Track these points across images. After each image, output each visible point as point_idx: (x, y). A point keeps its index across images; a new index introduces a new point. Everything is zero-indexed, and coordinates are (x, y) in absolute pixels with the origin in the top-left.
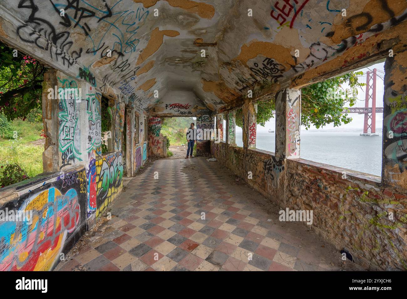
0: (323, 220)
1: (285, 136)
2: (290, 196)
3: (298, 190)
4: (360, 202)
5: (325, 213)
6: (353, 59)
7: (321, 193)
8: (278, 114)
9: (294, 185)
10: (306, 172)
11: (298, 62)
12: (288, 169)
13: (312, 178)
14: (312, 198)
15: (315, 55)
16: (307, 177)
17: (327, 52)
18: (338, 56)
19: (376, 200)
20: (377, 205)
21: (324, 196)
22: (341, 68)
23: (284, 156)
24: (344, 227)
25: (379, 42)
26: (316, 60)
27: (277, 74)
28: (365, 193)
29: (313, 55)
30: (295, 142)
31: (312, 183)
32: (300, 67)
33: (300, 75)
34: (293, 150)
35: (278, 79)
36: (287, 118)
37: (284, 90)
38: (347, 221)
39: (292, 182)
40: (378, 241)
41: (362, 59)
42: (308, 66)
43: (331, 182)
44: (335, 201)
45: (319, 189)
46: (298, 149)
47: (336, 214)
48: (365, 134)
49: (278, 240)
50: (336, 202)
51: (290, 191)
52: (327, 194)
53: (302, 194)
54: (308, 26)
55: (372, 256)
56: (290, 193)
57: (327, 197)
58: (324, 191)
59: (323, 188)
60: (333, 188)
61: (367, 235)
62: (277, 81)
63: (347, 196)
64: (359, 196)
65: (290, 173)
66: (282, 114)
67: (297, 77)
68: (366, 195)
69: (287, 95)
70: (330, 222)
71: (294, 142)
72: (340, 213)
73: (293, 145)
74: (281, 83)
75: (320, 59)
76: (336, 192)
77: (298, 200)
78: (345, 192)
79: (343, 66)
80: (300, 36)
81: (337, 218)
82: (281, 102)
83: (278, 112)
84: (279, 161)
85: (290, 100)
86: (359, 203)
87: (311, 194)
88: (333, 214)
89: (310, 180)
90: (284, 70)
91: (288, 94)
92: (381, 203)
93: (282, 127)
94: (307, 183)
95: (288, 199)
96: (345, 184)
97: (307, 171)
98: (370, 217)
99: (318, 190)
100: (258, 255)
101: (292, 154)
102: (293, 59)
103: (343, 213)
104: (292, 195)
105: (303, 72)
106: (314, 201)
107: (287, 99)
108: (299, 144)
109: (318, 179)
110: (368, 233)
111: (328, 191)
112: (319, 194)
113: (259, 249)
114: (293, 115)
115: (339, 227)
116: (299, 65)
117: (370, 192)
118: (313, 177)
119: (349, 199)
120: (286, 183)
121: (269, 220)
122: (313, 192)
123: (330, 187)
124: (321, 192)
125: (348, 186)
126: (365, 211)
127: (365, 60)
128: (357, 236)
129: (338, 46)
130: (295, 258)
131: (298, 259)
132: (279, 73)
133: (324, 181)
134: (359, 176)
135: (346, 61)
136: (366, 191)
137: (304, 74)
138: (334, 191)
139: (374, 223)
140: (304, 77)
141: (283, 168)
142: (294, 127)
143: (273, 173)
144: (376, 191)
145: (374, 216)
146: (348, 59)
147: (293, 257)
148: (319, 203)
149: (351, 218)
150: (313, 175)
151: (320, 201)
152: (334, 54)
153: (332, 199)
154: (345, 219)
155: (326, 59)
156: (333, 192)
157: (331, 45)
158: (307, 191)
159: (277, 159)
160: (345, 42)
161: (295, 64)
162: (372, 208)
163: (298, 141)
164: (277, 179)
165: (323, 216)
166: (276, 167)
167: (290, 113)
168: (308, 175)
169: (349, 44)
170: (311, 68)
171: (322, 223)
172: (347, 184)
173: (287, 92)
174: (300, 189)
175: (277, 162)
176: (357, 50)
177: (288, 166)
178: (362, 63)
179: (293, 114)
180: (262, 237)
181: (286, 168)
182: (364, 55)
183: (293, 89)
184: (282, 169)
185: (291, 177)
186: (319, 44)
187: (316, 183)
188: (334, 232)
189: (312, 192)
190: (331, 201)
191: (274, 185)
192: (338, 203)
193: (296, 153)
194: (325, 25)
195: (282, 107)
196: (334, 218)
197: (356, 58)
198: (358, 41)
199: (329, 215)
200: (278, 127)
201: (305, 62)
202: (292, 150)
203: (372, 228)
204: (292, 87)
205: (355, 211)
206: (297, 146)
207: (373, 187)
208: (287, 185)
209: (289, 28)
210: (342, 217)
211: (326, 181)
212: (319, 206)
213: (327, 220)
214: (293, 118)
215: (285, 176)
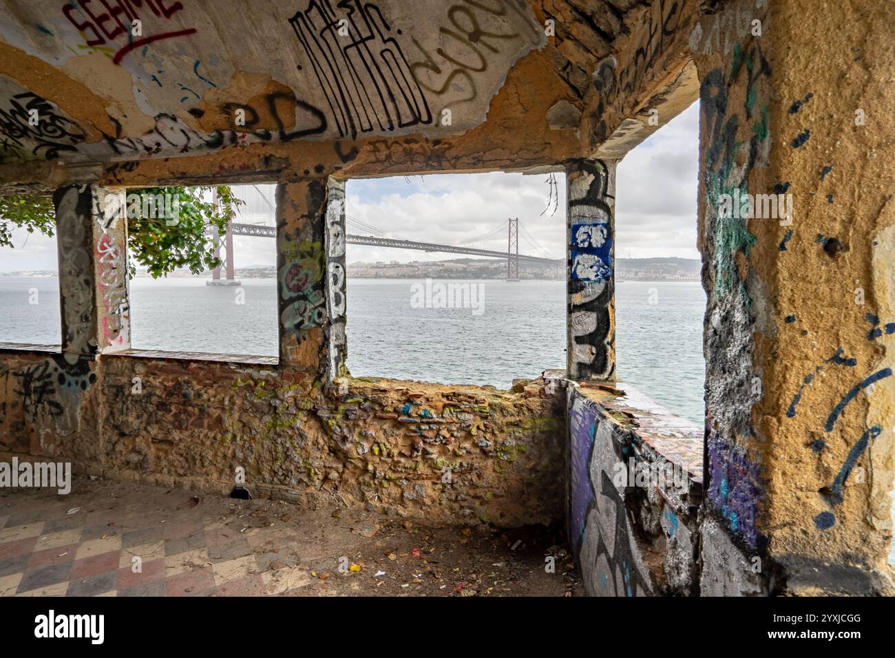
0: (196, 457)
1: (94, 299)
2: (115, 439)
3: (138, 417)
4: (255, 401)
5: (200, 442)
6: (233, 166)
7: (190, 409)
8: (68, 245)
9: (127, 409)
10: (154, 374)
11: (123, 134)
12: (107, 379)
13: (170, 384)
14: (173, 423)
15: (165, 136)
16: (158, 384)
17: (189, 139)
18: (208, 154)
19: (274, 390)
20: (276, 397)
21: (197, 411)
22: (214, 176)
23: (94, 350)
24: (234, 451)
25: (267, 155)
26: (165, 145)
27: (58, 141)
28: (259, 385)
29: (160, 134)
30: (119, 313)
31: (170, 394)
32: (127, 146)
33: (128, 163)
34: (115, 331)
35: (60, 153)
36: (96, 257)
37: (85, 186)
38: (238, 439)
39: (120, 405)
40: (280, 449)
41: (245, 172)
42: (148, 149)
43: (208, 382)
44: (215, 413)
45: (185, 402)
46: (126, 329)
47: (219, 436)
48: (217, 281)
49: (115, 534)
50: (219, 415)
51: (116, 427)
52: (203, 405)
53: (148, 423)
54: (155, 79)
55: (273, 474)
56: (117, 431)
57: (202, 411)
58: (195, 402)
59: (194, 396)
60: (211, 392)
61: (266, 446)
62: (56, 156)
63: (235, 398)
64: (253, 391)
65: (114, 386)
66: (80, 246)
67: (121, 165)
68: (261, 387)
69: (94, 202)
70: (209, 455)
71: (117, 312)
72: (227, 431)
73: (114, 321)
74: (69, 165)
75: (173, 145)
76: (218, 397)
77: (138, 440)
78: (232, 392)
79: (218, 173)
80: (135, 88)
81: (223, 441)
82: (74, 216)
83: (67, 239)
84: (77, 364)
85: (102, 215)
86: (252, 404)
87: (169, 417)
88: (215, 438)
89: (165, 390)
90: (83, 137)
91: (96, 198)
92: (280, 393)
93: (82, 278)
94: (160, 397)
95: (110, 447)
96: (231, 379)
97: (157, 372)
98: (268, 419)
99: (184, 404)
100: (81, 579)
101: (112, 342)
102: (113, 124)
103: (231, 428)
104: (122, 435)
105: (136, 158)
106: (175, 428)
107: (95, 210)
108: (128, 317)
109: (182, 383)
110: (267, 443)
111: (204, 400)
112: (185, 411)
113: (78, 569)
114: (110, 250)
115: (225, 456)
116: (125, 141)
117: (267, 381)
118: (172, 381)
119: (238, 402)
120: (102, 411)
121: (72, 511)
122: (174, 410)
123: (206, 392)
124: (190, 405)
125: (237, 380)
126: (262, 412)
127: (249, 174)
128: (253, 456)
129: (209, 136)
130: (162, 542)
131: (167, 541)
132: (66, 140)
133: (194, 383)
134: (250, 361)
135: (221, 167)
136: (261, 380)
137: (138, 163)
138: (215, 396)
139: (273, 425)
140: (136, 171)
141: (93, 378)
142: (114, 278)
143: (57, 398)
144: (274, 378)
145: (273, 415)
146: (226, 165)
147: (156, 542)
148: (186, 429)
149: (243, 432)
150: (171, 377)
151: (190, 422)
152: (200, 147)
153: (211, 413)
154: (234, 437)
155: (185, 149)
156: (212, 399)
157: (196, 130)
158: (160, 413)
159: (72, 359)
160: (221, 136)
161: (114, 136)
162: (270, 405)
163: (125, 309)
164: (73, 410)
165: (196, 449)
166: (69, 378)
167: (102, 243)
168: (160, 380)
169: (226, 141)
170: (154, 157)
171: (195, 464)
172: (235, 377)
173: (93, 193)
174: (142, 415)
175: (72, 367)
176: (238, 154)
177: (107, 369)
178: (246, 177)
179: (110, 246)
180: (73, 548)
181: (100, 376)
182: (249, 168)
183: (107, 188)
184: (88, 382)
185: (116, 395)
186: (174, 119)
187: (180, 392)
188: (217, 468)
189: (171, 411)
190: (209, 415)
191: (65, 427)
192: (223, 415)
193: (121, 338)
194: (187, 93)
195: (79, 227)
196: (216, 445)
197: (236, 167)
198: (240, 141)
199: (208, 443)
200: (70, 278)
201: (141, 141)
202: (111, 332)
203: (271, 435)
204: (106, 184)
205: (248, 418)
206: (124, 322)
207: (270, 372)
208: (105, 415)
209: (110, 61)
210: (229, 436)
211: (199, 383)
212: (187, 433)
213: (203, 454)
214: (111, 257)
215: (100, 395)
